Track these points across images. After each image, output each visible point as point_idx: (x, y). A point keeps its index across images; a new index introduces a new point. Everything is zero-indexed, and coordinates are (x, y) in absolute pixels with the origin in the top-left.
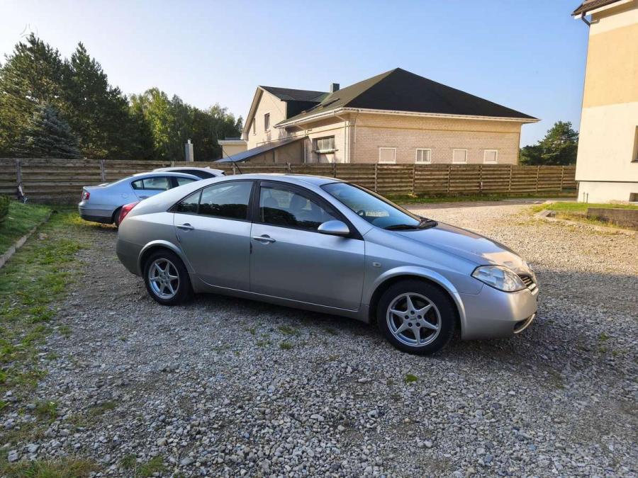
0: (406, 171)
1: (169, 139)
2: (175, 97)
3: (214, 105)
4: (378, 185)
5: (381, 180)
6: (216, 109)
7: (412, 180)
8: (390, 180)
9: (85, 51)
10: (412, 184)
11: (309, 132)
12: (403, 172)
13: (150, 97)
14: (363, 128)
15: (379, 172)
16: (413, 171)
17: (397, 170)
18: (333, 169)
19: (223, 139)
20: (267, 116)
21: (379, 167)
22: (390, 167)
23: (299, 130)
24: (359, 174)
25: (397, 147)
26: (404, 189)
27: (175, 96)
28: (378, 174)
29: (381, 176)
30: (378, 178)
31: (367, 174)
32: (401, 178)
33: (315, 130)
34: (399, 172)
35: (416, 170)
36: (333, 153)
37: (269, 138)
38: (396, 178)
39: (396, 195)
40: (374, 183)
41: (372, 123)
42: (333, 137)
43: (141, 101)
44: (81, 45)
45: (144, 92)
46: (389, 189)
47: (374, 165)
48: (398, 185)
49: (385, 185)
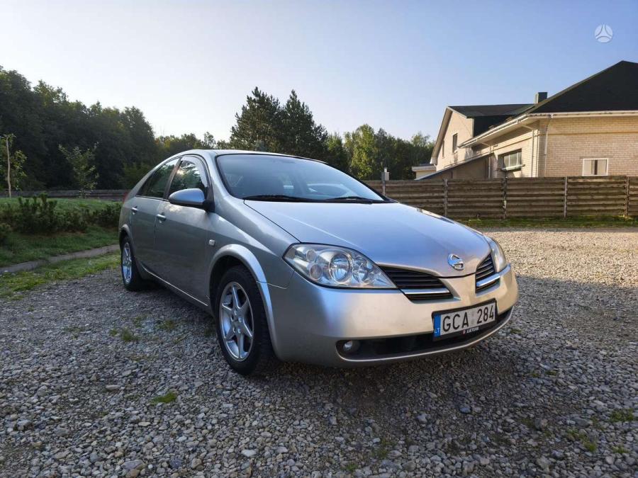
0: (615, 185)
1: (373, 170)
2: (381, 131)
3: (416, 134)
4: (569, 203)
5: (572, 197)
6: (417, 138)
7: (625, 197)
8: (589, 197)
9: (296, 97)
10: (624, 202)
11: (495, 148)
12: (609, 186)
13: (361, 133)
14: (559, 137)
15: (570, 186)
16: (627, 185)
17: (600, 183)
18: (502, 185)
19: (417, 166)
20: (455, 137)
21: (570, 181)
22: (589, 181)
23: (485, 147)
24: (539, 190)
25: (611, 157)
26: (611, 208)
27: (381, 129)
28: (569, 189)
29: (573, 192)
30: (569, 195)
31: (552, 190)
32: (607, 194)
33: (501, 145)
34: (602, 186)
35: (631, 183)
36: (519, 169)
37: (456, 160)
38: (598, 194)
39: (597, 217)
40: (563, 201)
41: (570, 129)
42: (520, 150)
43: (353, 138)
44: (293, 92)
45: (356, 128)
46: (586, 208)
47: (563, 178)
48: (601, 203)
49: (581, 203)
